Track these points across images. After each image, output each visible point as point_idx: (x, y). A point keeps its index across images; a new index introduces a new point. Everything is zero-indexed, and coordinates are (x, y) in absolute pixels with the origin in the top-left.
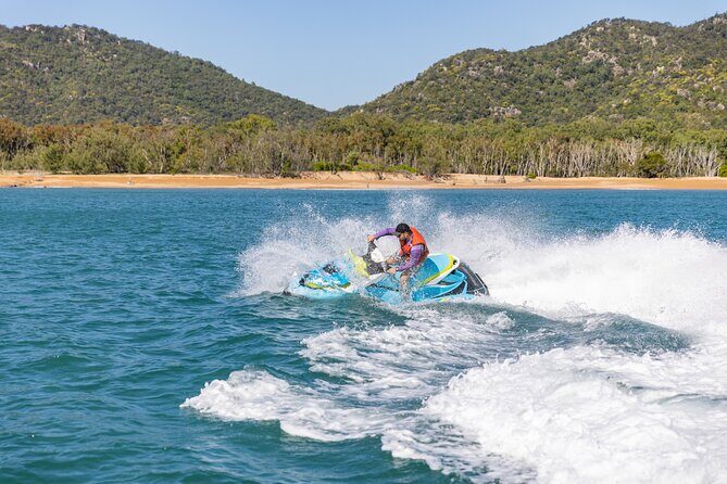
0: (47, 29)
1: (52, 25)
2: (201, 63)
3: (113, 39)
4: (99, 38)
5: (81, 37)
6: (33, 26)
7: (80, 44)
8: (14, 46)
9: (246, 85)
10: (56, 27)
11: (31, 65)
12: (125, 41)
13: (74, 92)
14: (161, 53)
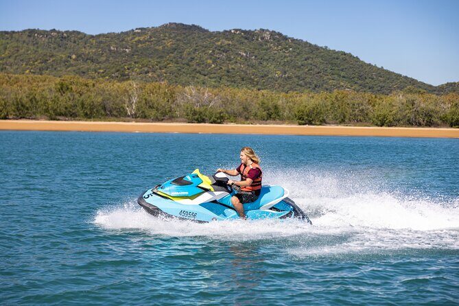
0: (245, 32)
1: (248, 30)
2: (345, 54)
3: (286, 38)
4: (278, 38)
5: (267, 36)
6: (236, 30)
7: (267, 41)
8: (230, 42)
9: (379, 69)
10: (250, 30)
11: (244, 54)
12: (293, 40)
13: (279, 72)
14: (316, 48)
